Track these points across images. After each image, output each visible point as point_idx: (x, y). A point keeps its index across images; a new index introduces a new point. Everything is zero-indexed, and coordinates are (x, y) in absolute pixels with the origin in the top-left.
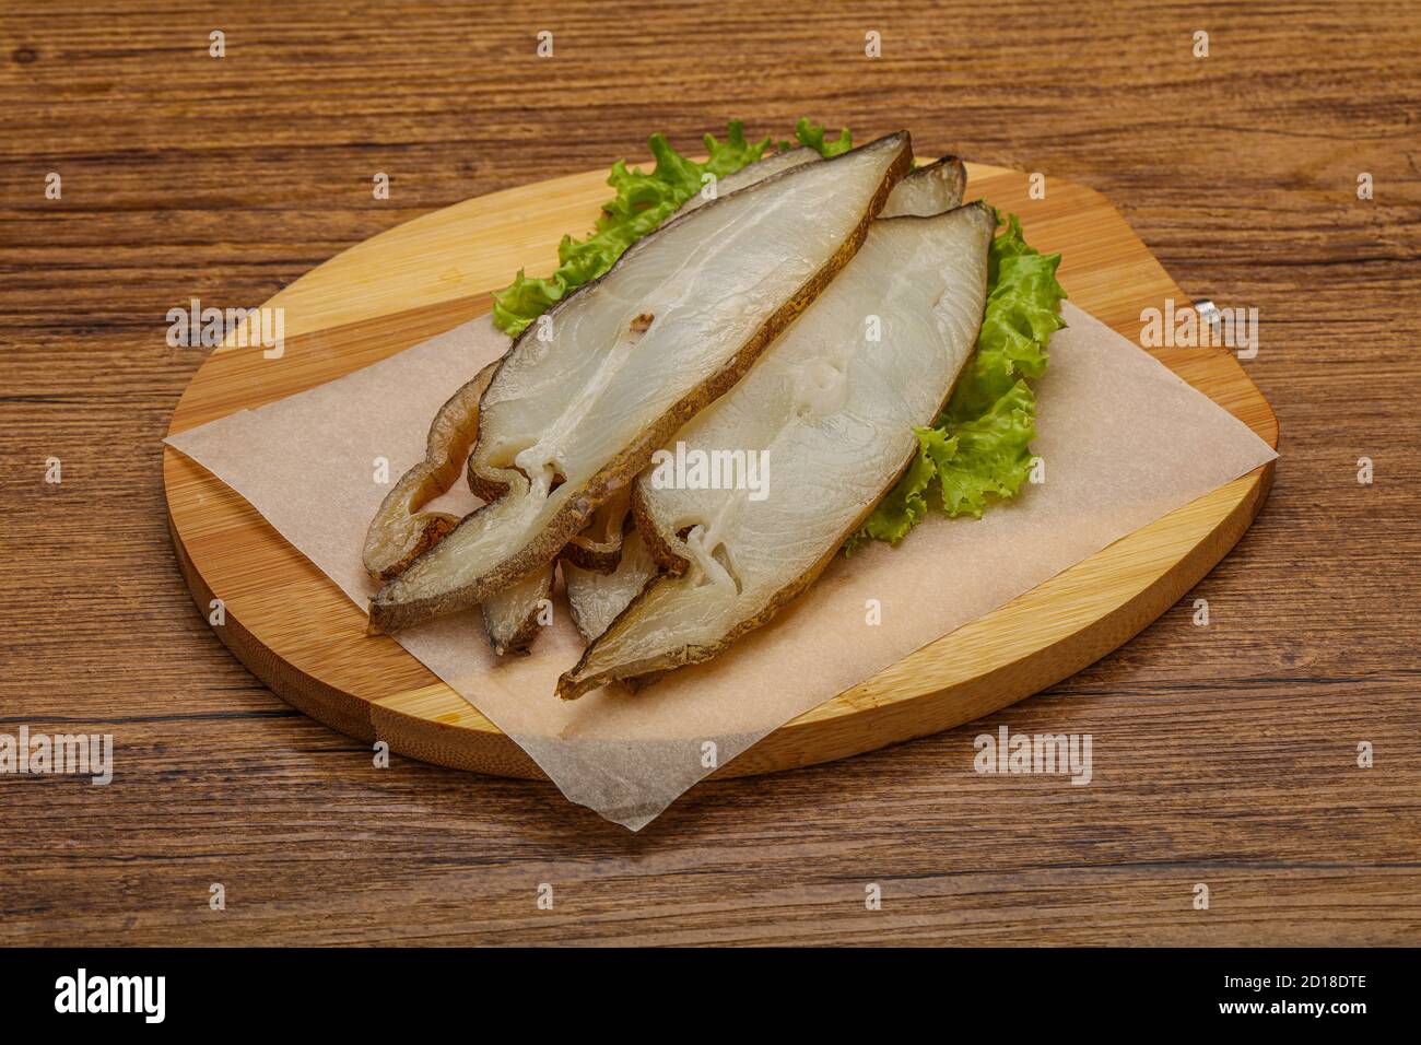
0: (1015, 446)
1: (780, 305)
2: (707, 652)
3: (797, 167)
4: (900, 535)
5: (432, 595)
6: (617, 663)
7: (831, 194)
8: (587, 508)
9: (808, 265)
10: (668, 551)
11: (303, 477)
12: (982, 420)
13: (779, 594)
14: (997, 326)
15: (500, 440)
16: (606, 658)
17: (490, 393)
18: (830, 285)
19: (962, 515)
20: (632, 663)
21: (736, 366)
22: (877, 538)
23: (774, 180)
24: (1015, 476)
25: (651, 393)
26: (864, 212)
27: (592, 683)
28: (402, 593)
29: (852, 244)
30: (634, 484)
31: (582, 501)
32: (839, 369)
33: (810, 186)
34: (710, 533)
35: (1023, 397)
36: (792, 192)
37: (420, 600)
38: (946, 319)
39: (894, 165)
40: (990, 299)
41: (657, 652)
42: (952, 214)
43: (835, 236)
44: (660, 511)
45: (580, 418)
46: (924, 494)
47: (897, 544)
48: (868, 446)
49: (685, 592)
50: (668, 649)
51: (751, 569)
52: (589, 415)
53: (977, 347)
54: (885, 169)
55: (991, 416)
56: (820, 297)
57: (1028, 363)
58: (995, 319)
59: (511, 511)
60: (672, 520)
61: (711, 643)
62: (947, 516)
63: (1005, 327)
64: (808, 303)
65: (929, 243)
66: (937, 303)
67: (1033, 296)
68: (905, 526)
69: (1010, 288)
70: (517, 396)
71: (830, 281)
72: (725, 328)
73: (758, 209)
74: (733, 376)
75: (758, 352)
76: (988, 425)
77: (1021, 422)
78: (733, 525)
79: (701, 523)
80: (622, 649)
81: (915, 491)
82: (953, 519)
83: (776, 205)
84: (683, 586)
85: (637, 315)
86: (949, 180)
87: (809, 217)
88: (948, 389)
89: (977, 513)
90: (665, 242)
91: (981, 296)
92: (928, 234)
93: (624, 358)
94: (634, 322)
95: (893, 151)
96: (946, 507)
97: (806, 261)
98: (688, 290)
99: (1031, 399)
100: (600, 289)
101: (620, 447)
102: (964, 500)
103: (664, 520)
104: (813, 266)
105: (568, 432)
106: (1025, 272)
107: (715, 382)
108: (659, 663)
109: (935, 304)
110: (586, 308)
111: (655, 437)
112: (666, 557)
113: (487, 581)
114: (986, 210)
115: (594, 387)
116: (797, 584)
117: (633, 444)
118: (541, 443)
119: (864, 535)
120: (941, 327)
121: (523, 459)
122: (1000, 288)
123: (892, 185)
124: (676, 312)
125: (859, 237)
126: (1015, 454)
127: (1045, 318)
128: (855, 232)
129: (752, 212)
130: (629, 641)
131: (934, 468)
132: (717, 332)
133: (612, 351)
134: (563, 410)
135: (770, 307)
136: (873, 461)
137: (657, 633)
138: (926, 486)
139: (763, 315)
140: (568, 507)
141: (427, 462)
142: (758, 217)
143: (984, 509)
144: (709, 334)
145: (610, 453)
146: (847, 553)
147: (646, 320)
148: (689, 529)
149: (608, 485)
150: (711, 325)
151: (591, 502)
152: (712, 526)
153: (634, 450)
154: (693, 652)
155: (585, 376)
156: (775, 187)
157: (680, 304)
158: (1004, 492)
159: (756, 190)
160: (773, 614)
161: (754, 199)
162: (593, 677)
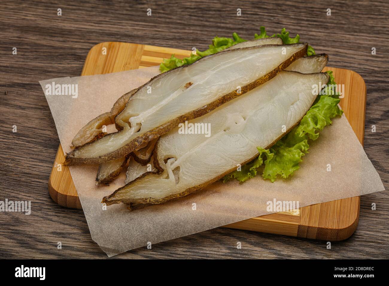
0: (293, 162)
1: (230, 92)
2: (157, 201)
3: (268, 45)
4: (243, 181)
5: (85, 158)
6: (124, 198)
7: (270, 58)
8: (141, 142)
9: (247, 80)
10: (158, 164)
11: (71, 104)
12: (290, 149)
13: (190, 189)
14: (307, 119)
15: (129, 112)
16: (121, 195)
17: (135, 94)
18: (254, 89)
19: (268, 179)
20: (129, 199)
21: (207, 108)
22: (236, 178)
23: (258, 47)
24: (289, 172)
25: (176, 110)
26: (276, 67)
27: (115, 202)
28: (77, 154)
29: (267, 77)
30: (159, 139)
31: (140, 140)
32: (245, 119)
33: (266, 53)
34: (176, 162)
35: (304, 146)
36: (258, 54)
37: (81, 158)
38: (292, 111)
39: (297, 54)
40: (311, 108)
41: (139, 197)
42: (314, 75)
43: (262, 72)
44: (162, 150)
45: (154, 111)
46: (257, 169)
47: (241, 183)
48: (243, 147)
49: (157, 179)
50: (142, 197)
51: (184, 177)
52: (157, 111)
53: (299, 124)
54: (292, 54)
55: (292, 149)
56: (249, 92)
57: (312, 135)
58: (307, 116)
59: (120, 137)
60: (165, 154)
61: (158, 199)
62: (263, 178)
63: (310, 120)
64: (243, 94)
65: (300, 83)
66: (292, 104)
67: (323, 112)
68: (246, 178)
69: (318, 107)
70: (143, 98)
71: (254, 87)
72: (209, 95)
73: (245, 57)
74: (205, 111)
75: (217, 106)
76: (290, 151)
77: (299, 154)
78: (185, 161)
79: (175, 158)
80: (128, 193)
81: (254, 167)
82: (264, 180)
83: (251, 57)
84: (158, 177)
85: (189, 82)
86: (321, 62)
87: (258, 64)
88: (280, 135)
89: (273, 180)
90: (214, 59)
91: (309, 106)
92: (301, 80)
93: (178, 95)
94: (187, 84)
95: (300, 49)
96: (263, 175)
97: (247, 79)
98: (206, 79)
99: (307, 147)
100: (186, 69)
101: (158, 125)
102: (269, 175)
103: (162, 153)
104: (248, 81)
105: (149, 115)
106: (325, 103)
107: (197, 112)
108: (139, 201)
109: (292, 105)
110: (179, 74)
111: (170, 125)
112: (157, 166)
113: (102, 158)
114: (327, 76)
115: (164, 102)
116: (198, 187)
117: (162, 126)
118: (140, 116)
119: (231, 177)
120: (289, 114)
121: (132, 120)
122: (315, 105)
123: (294, 60)
124: (199, 85)
125: (272, 75)
126: (293, 164)
127: (323, 121)
128: (269, 73)
129: (243, 57)
130: (132, 191)
131: (262, 162)
132: (206, 95)
133: (176, 92)
134: (152, 107)
135: (226, 92)
136: (242, 153)
137: (141, 191)
138: (258, 167)
139: (222, 94)
140: (135, 140)
141: (110, 113)
142: (243, 59)
143: (276, 180)
144: (203, 95)
145: (154, 126)
146: (224, 181)
147: (190, 84)
148: (169, 158)
149: (150, 137)
150: (206, 93)
151: (143, 141)
152: (178, 160)
153: (162, 128)
154: (152, 200)
155: (164, 97)
156: (256, 50)
157: (201, 83)
158: (284, 176)
159: (251, 49)
160: (185, 195)
161: (247, 52)
162: (115, 200)
